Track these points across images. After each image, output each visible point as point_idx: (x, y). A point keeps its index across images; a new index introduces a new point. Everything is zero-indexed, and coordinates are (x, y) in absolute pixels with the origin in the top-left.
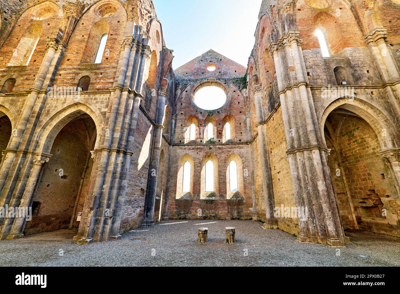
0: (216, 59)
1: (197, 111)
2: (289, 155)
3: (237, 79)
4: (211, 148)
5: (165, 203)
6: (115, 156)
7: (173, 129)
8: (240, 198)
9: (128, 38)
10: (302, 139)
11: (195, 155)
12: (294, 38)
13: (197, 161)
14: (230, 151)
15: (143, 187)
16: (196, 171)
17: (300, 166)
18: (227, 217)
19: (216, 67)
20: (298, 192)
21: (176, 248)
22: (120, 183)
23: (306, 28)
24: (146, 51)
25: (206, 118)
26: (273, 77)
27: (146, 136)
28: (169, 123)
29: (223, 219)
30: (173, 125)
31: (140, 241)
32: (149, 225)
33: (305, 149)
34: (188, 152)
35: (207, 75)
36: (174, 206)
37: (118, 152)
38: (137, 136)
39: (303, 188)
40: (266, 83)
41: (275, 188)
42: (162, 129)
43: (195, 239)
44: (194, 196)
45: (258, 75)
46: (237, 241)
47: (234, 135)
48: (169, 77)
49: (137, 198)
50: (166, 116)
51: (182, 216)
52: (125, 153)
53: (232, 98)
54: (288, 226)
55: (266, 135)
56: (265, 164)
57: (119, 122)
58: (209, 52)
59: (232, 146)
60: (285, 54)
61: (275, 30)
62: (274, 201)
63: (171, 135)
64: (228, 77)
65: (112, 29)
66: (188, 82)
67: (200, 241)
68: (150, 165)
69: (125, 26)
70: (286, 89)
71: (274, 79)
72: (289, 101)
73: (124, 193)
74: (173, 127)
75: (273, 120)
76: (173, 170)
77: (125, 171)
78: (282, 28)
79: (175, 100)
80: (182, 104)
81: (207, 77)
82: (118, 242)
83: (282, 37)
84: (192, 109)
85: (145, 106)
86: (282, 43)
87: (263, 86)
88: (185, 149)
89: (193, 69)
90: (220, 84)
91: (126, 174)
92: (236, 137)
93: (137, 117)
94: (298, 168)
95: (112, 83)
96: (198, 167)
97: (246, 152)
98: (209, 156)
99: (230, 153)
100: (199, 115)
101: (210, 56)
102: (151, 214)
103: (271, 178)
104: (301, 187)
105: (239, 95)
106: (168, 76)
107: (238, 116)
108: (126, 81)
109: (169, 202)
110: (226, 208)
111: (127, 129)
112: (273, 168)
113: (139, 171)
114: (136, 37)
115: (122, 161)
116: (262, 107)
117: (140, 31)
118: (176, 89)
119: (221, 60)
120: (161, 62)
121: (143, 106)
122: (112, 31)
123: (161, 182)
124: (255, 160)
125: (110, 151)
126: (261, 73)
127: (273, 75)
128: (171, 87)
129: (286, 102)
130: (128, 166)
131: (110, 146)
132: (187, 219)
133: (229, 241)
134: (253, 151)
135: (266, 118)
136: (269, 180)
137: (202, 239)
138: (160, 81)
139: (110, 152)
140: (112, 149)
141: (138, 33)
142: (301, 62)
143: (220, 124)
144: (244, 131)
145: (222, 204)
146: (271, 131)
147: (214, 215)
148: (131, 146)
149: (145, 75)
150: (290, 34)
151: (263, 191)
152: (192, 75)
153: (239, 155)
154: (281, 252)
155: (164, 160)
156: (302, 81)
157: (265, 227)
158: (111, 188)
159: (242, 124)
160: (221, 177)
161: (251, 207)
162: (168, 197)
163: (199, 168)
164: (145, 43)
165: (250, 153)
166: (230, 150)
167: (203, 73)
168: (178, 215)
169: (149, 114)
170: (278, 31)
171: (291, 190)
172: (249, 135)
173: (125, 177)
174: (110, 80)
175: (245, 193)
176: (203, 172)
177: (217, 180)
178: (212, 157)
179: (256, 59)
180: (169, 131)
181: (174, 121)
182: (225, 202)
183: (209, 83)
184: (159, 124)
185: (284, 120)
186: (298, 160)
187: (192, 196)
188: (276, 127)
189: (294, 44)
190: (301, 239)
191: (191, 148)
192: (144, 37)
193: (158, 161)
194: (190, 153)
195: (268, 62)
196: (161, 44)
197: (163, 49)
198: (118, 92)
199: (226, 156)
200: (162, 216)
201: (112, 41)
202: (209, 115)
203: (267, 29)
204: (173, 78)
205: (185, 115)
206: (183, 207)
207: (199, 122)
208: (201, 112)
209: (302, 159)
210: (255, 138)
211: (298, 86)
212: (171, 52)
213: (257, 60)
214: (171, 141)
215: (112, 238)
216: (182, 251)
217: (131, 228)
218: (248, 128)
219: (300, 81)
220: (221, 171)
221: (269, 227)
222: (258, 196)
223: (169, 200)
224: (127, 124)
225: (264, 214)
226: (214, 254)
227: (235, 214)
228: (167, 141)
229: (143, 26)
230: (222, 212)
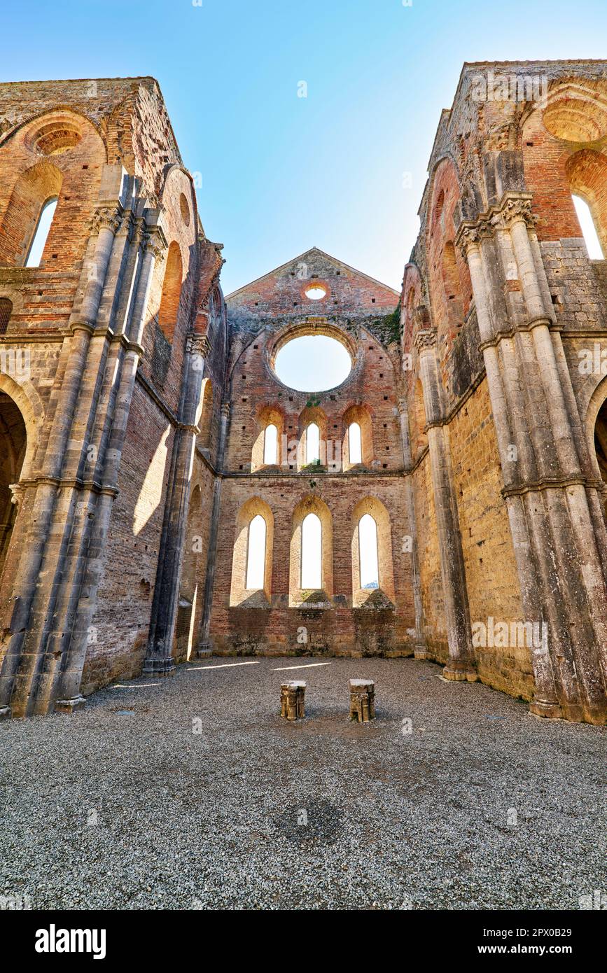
0: (326, 270)
1: (280, 395)
2: (508, 499)
3: (377, 317)
4: (315, 483)
5: (203, 617)
6: (70, 497)
7: (223, 438)
8: (385, 606)
9: (108, 205)
10: (542, 460)
11: (276, 500)
12: (518, 210)
13: (281, 514)
14: (361, 492)
15: (146, 577)
16: (279, 539)
17: (536, 527)
18: (352, 651)
19: (327, 290)
20: (531, 592)
21: (222, 735)
22: (83, 566)
23: (547, 188)
24: (154, 241)
25: (304, 412)
26: (467, 310)
27: (153, 452)
28: (212, 422)
29: (342, 657)
30: (224, 427)
31: (133, 713)
32: (160, 672)
33: (548, 483)
34: (258, 493)
35: (304, 309)
36: (226, 625)
37: (80, 487)
38: (133, 450)
39: (546, 581)
40: (448, 326)
41: (471, 580)
42: (195, 436)
43: (274, 709)
44: (274, 599)
45: (429, 308)
46: (378, 714)
47: (370, 452)
48: (213, 312)
49: (130, 604)
50: (206, 404)
51: (244, 647)
52: (98, 492)
53: (365, 365)
54: (505, 674)
55: (447, 451)
56: (447, 521)
57: (84, 411)
58: (310, 253)
59: (366, 479)
60: (496, 250)
61: (472, 192)
62: (469, 613)
63: (218, 453)
64: (355, 315)
65: (69, 186)
66: (260, 324)
67: (287, 715)
68: (164, 521)
69: (99, 178)
70: (500, 336)
71: (468, 313)
72: (507, 366)
73: (93, 592)
74: (224, 432)
75: (466, 414)
76: (222, 535)
77: (96, 536)
78: (488, 186)
79: (229, 367)
80: (244, 377)
81: (304, 313)
82: (73, 718)
83: (490, 210)
84: (269, 390)
85: (152, 377)
86: (490, 224)
87: (439, 334)
88: (252, 486)
89: (272, 293)
90: (336, 330)
91: (100, 545)
92: (375, 458)
93: (129, 402)
94: (531, 532)
95: (67, 316)
96: (284, 529)
97: (399, 493)
98: (310, 503)
99: (362, 497)
100: (287, 403)
101: (312, 263)
102: (167, 642)
103: (462, 557)
104: (538, 580)
105: (381, 358)
106: (211, 308)
107: (380, 408)
108: (101, 311)
109: (213, 613)
110: (351, 628)
111: (104, 431)
112: (465, 533)
113: (137, 537)
114: (126, 204)
115: (89, 511)
116: (438, 384)
117: (138, 191)
118: (230, 343)
119: (338, 273)
120: (193, 271)
121: (147, 377)
122: (69, 190)
123: (194, 565)
124: (422, 512)
125: (58, 485)
126: (435, 302)
127: (467, 304)
128: (218, 335)
129: (500, 368)
130: (105, 523)
131: (59, 473)
132: (256, 655)
133: (360, 715)
134: (416, 491)
135: (449, 410)
136: (456, 562)
137: (291, 710)
138: (189, 319)
139: (58, 487)
140: (63, 480)
141: (134, 195)
142: (537, 269)
143: (336, 426)
144: (394, 444)
145: (342, 618)
146: (460, 442)
147: (322, 645)
148: (112, 474)
149: (152, 301)
150: (510, 201)
151: (440, 588)
152: (269, 308)
153: (383, 502)
154: (493, 747)
155: (201, 511)
156: (540, 314)
157: (448, 676)
158: (61, 578)
159: (388, 427)
160: (340, 554)
161: (411, 627)
162: (211, 601)
163: (285, 532)
164: (150, 221)
165: (409, 497)
166: (360, 488)
167: (295, 304)
168: (235, 646)
169: (163, 398)
170: (478, 195)
171: (512, 587)
172: (406, 453)
173: (98, 551)
174: (62, 309)
175: (397, 593)
176: (294, 542)
177: (329, 561)
178: (316, 506)
179: (423, 268)
180: (214, 442)
181: (225, 419)
182: (349, 614)
183: (311, 328)
184: (187, 422)
185: (495, 413)
186: (532, 513)
187: (270, 600)
188: (475, 430)
189: (519, 227)
190: (540, 710)
191: (268, 484)
192: (147, 205)
193: (186, 513)
194: (263, 496)
195: (452, 275)
196: (194, 229)
197: (197, 240)
198: (80, 337)
199: (352, 504)
200: (195, 648)
201: (68, 213)
202: (309, 405)
203: (451, 194)
204: (223, 315)
205: (253, 403)
206: (247, 627)
207: (285, 421)
208: (292, 396)
209: (540, 510)
210: (420, 461)
211: (530, 327)
212: (216, 249)
213: (426, 272)
214: (217, 466)
215: (61, 705)
216: (237, 745)
217: (114, 679)
218: (404, 437)
219: (533, 316)
220: (338, 540)
221: (457, 676)
222: (429, 602)
223: (213, 610)
224: (104, 417)
225: (442, 645)
226: (321, 752)
227: (373, 645)
228: (207, 465)
229: (145, 178)
230: (342, 638)
